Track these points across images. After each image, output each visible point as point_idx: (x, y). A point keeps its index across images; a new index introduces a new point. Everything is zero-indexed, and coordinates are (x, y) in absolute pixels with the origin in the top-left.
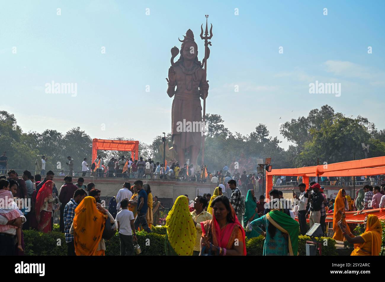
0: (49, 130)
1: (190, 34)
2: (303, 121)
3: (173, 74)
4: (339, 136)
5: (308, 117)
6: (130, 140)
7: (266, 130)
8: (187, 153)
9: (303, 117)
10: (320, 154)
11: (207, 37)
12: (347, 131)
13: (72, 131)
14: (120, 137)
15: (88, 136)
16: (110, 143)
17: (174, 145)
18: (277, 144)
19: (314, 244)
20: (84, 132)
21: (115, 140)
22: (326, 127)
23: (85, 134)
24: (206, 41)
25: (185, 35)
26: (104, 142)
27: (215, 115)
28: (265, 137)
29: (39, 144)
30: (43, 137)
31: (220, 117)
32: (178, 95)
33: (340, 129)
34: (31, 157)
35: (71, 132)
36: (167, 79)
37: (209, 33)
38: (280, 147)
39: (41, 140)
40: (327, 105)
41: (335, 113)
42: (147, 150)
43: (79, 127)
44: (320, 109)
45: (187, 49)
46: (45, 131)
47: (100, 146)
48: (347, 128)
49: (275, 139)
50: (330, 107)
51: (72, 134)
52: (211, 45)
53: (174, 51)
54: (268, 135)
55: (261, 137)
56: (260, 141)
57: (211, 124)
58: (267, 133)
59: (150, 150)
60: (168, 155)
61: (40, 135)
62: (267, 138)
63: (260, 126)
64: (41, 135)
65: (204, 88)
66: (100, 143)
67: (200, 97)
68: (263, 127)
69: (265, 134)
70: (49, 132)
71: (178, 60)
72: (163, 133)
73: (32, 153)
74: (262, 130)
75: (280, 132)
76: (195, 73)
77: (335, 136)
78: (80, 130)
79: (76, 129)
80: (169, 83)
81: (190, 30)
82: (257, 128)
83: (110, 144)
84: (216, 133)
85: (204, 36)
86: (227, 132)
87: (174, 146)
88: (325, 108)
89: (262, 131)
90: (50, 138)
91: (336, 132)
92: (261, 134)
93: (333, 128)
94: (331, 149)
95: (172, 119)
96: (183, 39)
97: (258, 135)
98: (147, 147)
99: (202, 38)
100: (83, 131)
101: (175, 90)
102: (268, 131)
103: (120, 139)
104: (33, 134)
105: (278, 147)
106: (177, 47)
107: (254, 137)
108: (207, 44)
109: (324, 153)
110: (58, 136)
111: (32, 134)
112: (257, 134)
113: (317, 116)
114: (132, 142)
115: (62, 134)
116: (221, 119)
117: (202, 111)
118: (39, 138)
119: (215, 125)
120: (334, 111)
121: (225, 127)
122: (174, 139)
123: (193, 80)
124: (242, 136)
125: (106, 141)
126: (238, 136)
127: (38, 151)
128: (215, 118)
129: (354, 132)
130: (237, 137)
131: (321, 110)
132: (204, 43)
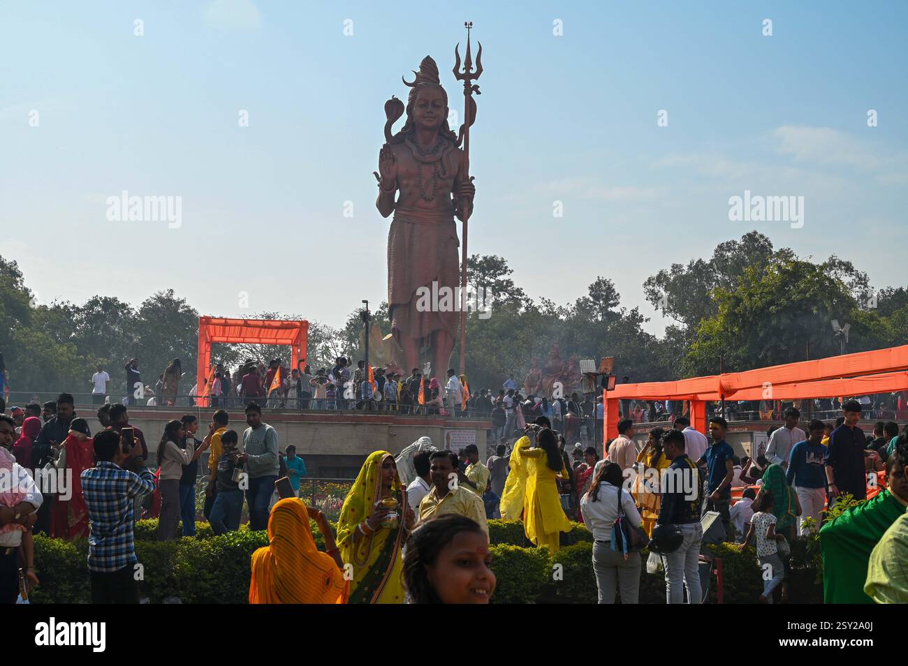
0: (101, 298)
1: (429, 66)
2: (699, 269)
3: (391, 161)
4: (780, 305)
5: (712, 260)
6: (292, 319)
7: (613, 291)
8: (424, 349)
9: (700, 261)
10: (737, 348)
11: (469, 74)
12: (799, 293)
13: (155, 299)
14: (270, 311)
15: (194, 310)
16: (241, 326)
17: (394, 329)
18: (639, 326)
19: (704, 561)
20: (183, 301)
21: (257, 320)
22: (749, 284)
23: (187, 307)
24: (467, 85)
25: (418, 70)
26: (226, 323)
27: (492, 258)
28: (609, 309)
29: (77, 330)
30: (87, 314)
31: (503, 262)
32: (403, 213)
33: (783, 287)
34: (57, 361)
35: (153, 301)
36: (375, 173)
38: (645, 331)
39: (81, 321)
40: (755, 233)
41: (775, 249)
42: (335, 342)
43: (171, 291)
44: (740, 241)
45: (423, 103)
46: (92, 299)
47: (217, 334)
48: (799, 286)
49: (634, 312)
50: (762, 236)
51: (155, 306)
52: (478, 93)
53: (393, 108)
54: (619, 303)
55: (602, 309)
56: (600, 319)
57: (484, 279)
58: (616, 298)
59: (340, 343)
60: (381, 353)
61: (78, 310)
62: (615, 310)
63: (598, 284)
64: (82, 310)
65: (463, 194)
66: (217, 327)
67: (455, 217)
68: (605, 285)
69: (612, 302)
70: (101, 303)
71: (403, 129)
72: (364, 302)
73: (60, 351)
74: (603, 292)
75: (646, 296)
76: (441, 159)
77: (771, 303)
78: (175, 297)
79: (164, 295)
80: (381, 183)
81: (428, 57)
82: (591, 288)
83: (241, 329)
84: (496, 299)
85: (462, 71)
86: (520, 297)
87: (394, 331)
88: (751, 238)
89: (602, 295)
90: (104, 316)
91: (774, 294)
92: (601, 302)
93: (764, 286)
94: (761, 335)
95: (389, 268)
96: (412, 79)
97: (595, 304)
98: (334, 336)
99: (459, 77)
100: (182, 298)
101: (396, 201)
102: (618, 294)
103: (268, 317)
104: (62, 306)
105: (640, 331)
106: (399, 99)
107: (584, 309)
108: (469, 90)
109: (746, 344)
110: (122, 312)
111: (59, 307)
112: (591, 302)
113: (732, 259)
114: (294, 324)
115: (130, 306)
116: (506, 267)
117: (460, 249)
118: (76, 317)
119: (492, 280)
120: (773, 245)
121: (516, 286)
122: (394, 315)
123: (439, 175)
124: (556, 307)
125: (229, 322)
126: (547, 306)
127: (75, 348)
128: (493, 265)
129: (815, 295)
130: (545, 309)
131: (743, 243)
132: (463, 88)
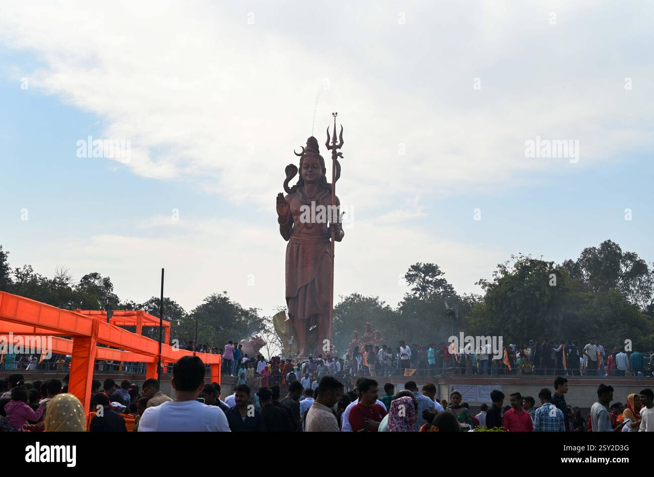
1: (312, 142)
2: (570, 266)
11: (335, 146)
24: (334, 152)
25: (305, 146)
32: (293, 237)
37: (338, 140)
45: (306, 166)
52: (342, 157)
53: (291, 171)
71: (297, 183)
81: (312, 137)
85: (331, 144)
99: (329, 148)
106: (294, 165)
108: (335, 156)
119: (431, 279)
122: (289, 304)
132: (332, 155)
